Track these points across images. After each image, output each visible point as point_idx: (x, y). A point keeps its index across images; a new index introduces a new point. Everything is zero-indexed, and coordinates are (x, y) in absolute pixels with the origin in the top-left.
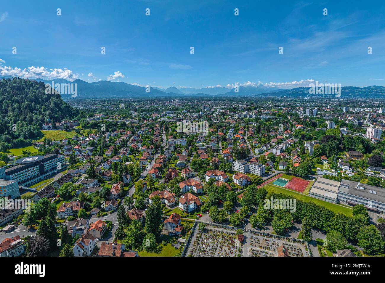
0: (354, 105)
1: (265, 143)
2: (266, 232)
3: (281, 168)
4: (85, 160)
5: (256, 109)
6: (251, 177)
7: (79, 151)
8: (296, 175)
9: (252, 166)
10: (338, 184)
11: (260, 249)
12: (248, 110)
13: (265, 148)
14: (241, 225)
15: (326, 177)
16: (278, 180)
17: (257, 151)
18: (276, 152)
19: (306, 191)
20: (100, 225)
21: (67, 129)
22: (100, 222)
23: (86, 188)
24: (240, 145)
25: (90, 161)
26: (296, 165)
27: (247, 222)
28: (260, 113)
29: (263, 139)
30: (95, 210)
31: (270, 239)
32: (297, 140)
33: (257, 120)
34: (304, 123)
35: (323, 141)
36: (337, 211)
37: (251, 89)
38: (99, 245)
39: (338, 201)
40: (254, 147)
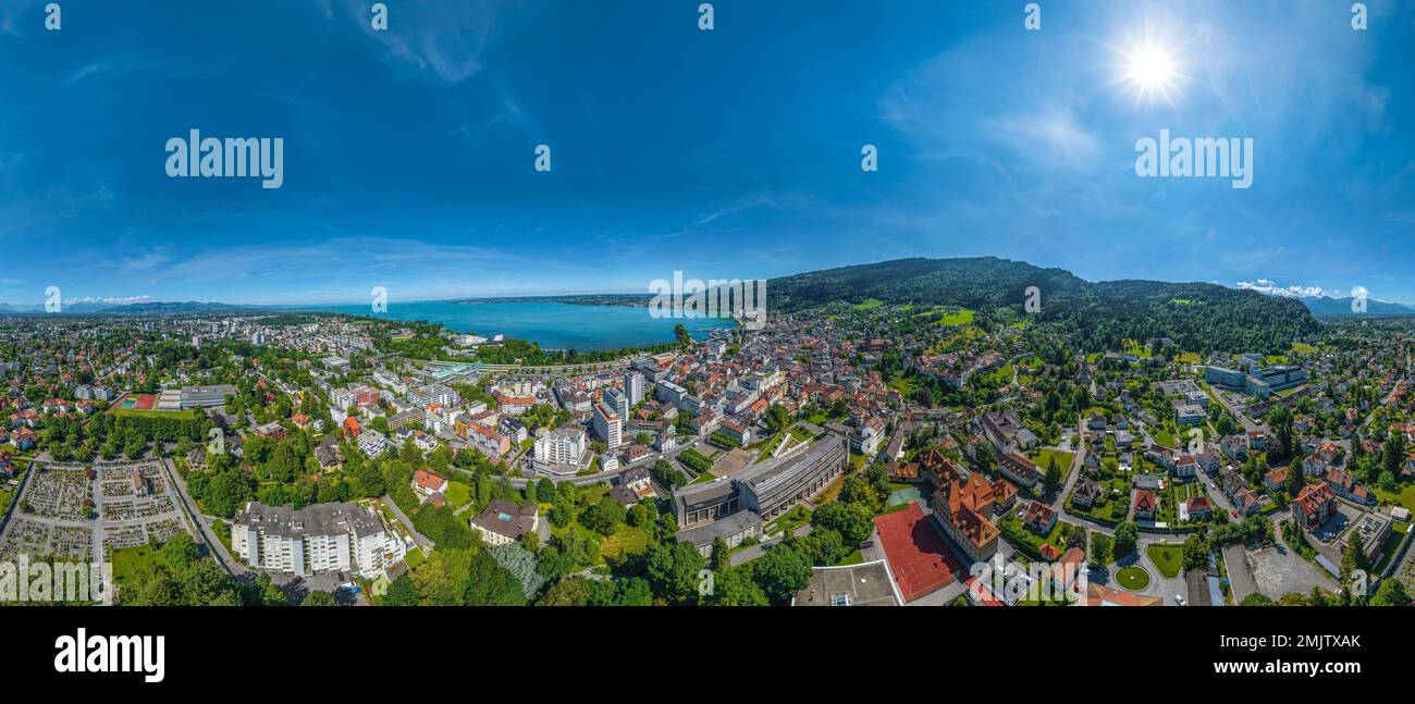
0: (182, 318)
1: (109, 363)
2: (119, 461)
3: (127, 387)
4: (1324, 377)
5: (96, 326)
6: (97, 403)
7: (1320, 367)
8: (142, 393)
9: (97, 391)
10: (179, 392)
11: (113, 481)
12: (89, 327)
13: (109, 369)
14: (89, 459)
15: (169, 388)
16: (127, 401)
17: (101, 373)
18: (121, 371)
19: (154, 407)
20: (1332, 449)
21: (1312, 344)
22: (1332, 445)
23: (1322, 406)
24: (82, 368)
25: (1328, 379)
26: (142, 382)
27: (95, 455)
28: (101, 330)
29: (107, 359)
30: (1328, 432)
31: (124, 467)
32: (139, 356)
33: (99, 338)
34: (145, 338)
35: (162, 354)
36: (182, 418)
37: (90, 305)
38: (1329, 469)
39: (182, 408)
40: (97, 369)
